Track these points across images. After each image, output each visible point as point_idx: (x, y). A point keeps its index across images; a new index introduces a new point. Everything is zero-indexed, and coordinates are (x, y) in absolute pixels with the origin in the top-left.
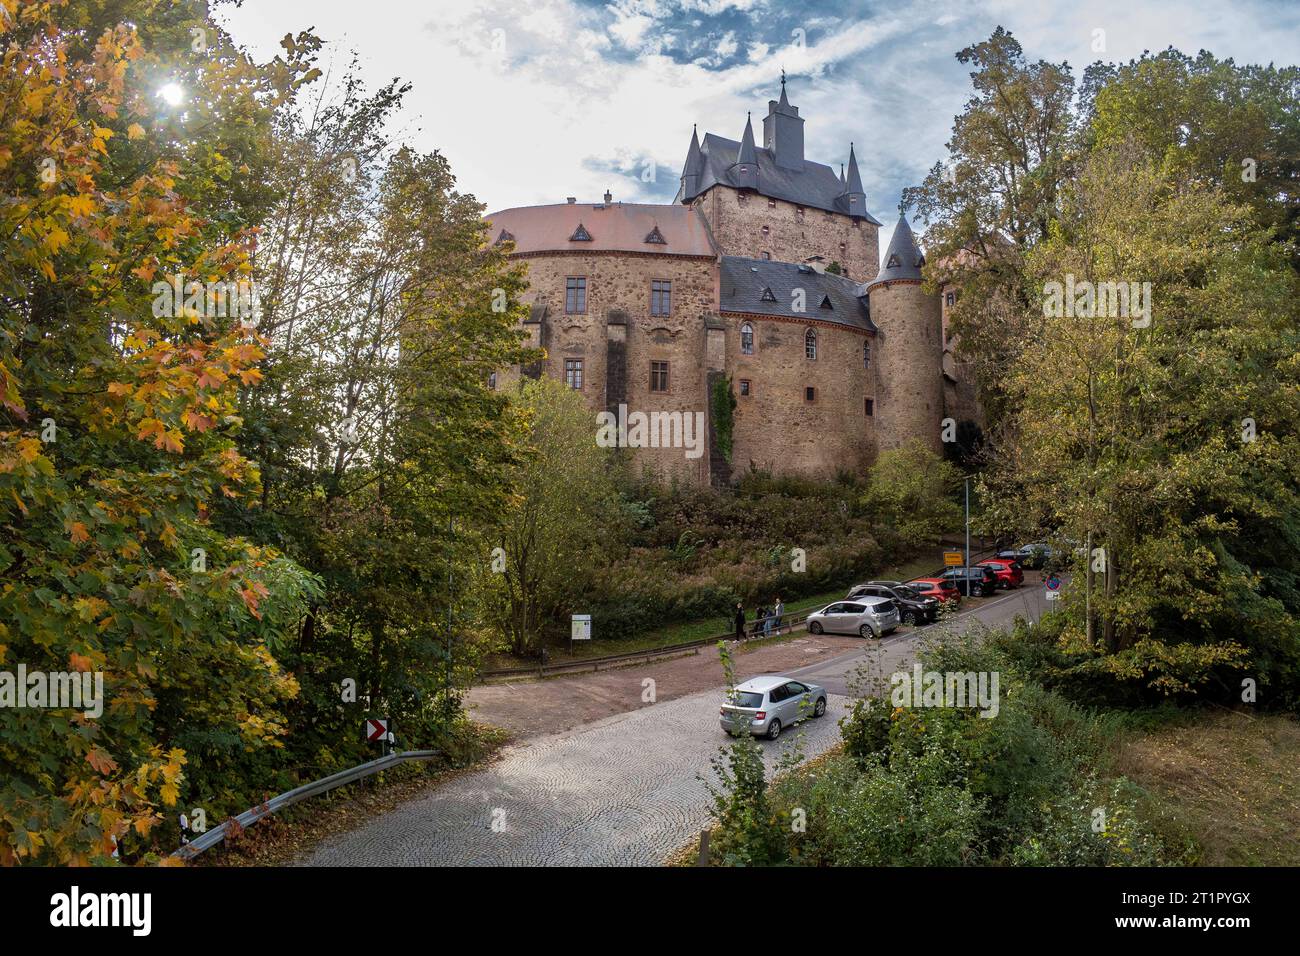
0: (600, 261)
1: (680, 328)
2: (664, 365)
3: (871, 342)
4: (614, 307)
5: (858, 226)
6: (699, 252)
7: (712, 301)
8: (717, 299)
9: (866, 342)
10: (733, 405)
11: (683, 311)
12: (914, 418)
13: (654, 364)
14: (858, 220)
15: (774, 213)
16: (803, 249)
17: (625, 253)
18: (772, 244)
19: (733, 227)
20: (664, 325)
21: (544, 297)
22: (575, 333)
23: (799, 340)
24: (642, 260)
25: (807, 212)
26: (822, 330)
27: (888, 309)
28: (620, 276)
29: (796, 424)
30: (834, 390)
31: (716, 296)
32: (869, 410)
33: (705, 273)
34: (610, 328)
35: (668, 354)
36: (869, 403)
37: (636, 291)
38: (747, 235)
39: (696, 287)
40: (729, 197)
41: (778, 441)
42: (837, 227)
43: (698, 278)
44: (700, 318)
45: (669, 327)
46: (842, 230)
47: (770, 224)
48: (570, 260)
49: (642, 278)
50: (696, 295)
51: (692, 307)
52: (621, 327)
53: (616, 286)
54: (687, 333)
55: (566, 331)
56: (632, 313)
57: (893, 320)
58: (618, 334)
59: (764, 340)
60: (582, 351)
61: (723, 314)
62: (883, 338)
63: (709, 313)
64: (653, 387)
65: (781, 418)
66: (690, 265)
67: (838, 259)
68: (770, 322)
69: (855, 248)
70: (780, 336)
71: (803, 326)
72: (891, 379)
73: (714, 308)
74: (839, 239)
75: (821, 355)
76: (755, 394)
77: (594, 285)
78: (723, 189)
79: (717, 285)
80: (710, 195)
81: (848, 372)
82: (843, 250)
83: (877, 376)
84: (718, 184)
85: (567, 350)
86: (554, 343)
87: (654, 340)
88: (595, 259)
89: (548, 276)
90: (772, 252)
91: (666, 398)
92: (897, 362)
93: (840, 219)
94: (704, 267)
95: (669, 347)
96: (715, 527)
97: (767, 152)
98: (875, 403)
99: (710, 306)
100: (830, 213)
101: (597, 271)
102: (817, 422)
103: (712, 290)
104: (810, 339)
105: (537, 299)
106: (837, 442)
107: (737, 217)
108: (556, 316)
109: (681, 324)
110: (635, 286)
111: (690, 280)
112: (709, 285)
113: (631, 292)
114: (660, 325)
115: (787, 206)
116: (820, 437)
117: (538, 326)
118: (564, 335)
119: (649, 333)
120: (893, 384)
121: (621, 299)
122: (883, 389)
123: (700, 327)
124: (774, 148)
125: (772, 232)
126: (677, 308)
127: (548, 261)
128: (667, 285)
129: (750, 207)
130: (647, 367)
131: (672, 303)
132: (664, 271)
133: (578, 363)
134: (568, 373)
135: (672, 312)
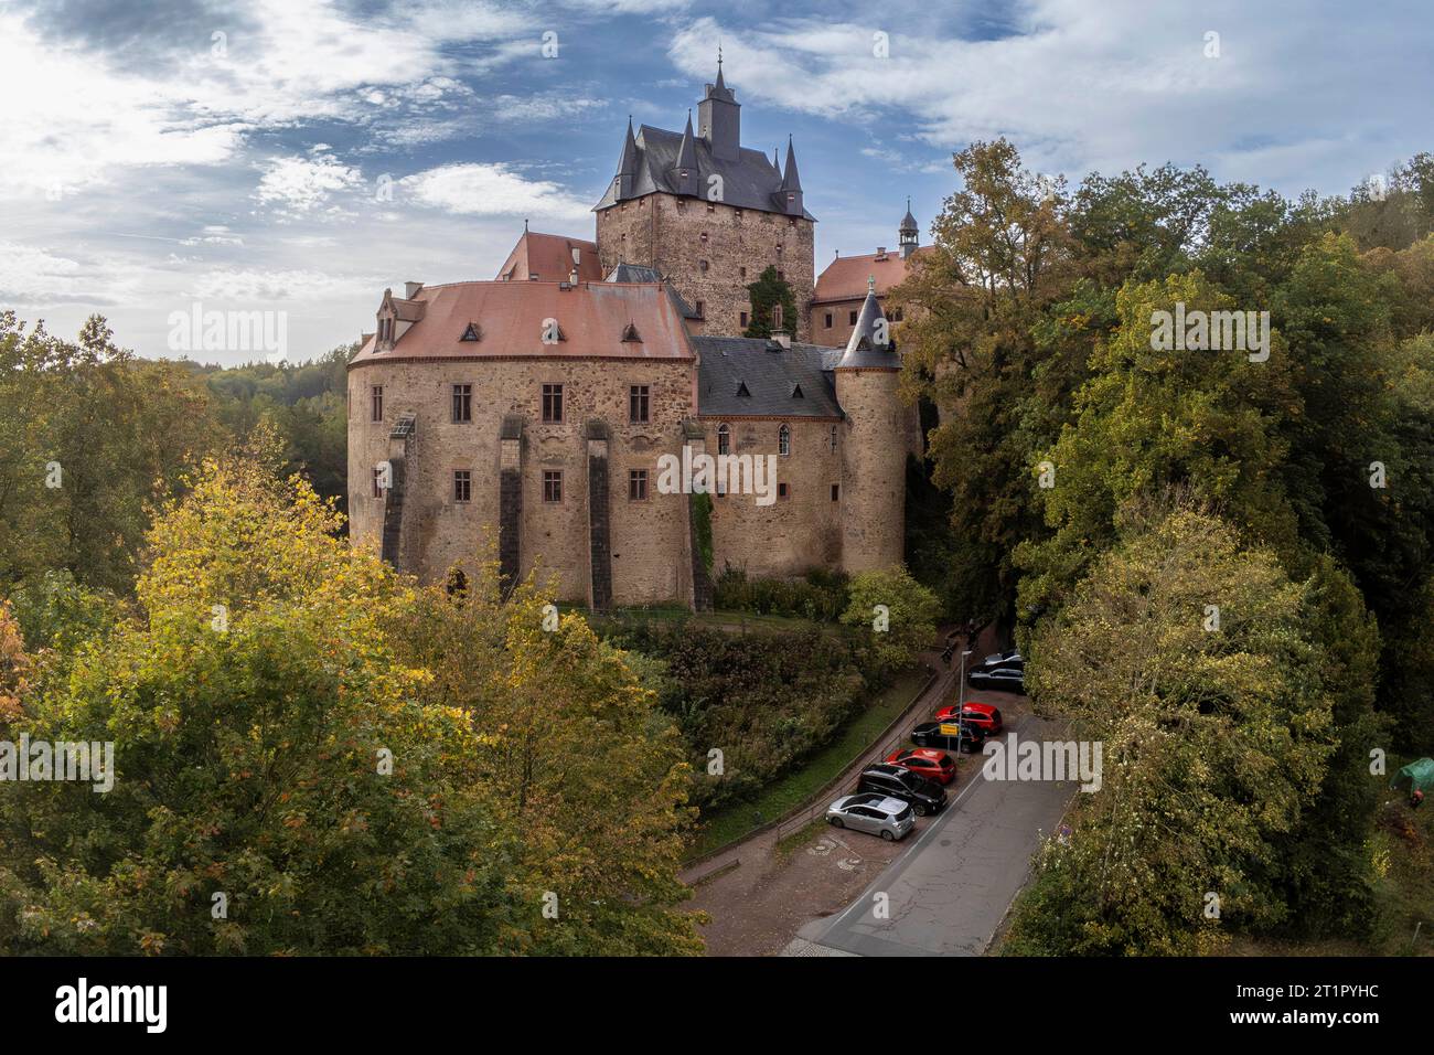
0: (577, 368)
1: (659, 435)
2: (643, 473)
3: (839, 427)
4: (592, 416)
5: (795, 224)
6: (677, 355)
7: (690, 405)
8: (695, 404)
9: (834, 428)
10: (711, 508)
11: (662, 417)
12: (880, 507)
13: (633, 474)
14: (794, 218)
15: (713, 218)
16: (740, 255)
17: (603, 358)
18: (709, 251)
19: (673, 237)
20: (643, 432)
21: (519, 406)
22: (553, 444)
23: (773, 438)
24: (620, 365)
25: (745, 214)
26: (794, 426)
27: (857, 396)
28: (598, 383)
29: (770, 521)
30: (805, 483)
31: (694, 399)
32: (835, 497)
33: (683, 375)
34: (591, 443)
35: (648, 461)
36: (835, 488)
37: (614, 398)
38: (686, 244)
39: (674, 392)
40: (668, 203)
41: (751, 539)
42: (774, 227)
43: (676, 381)
44: (679, 423)
45: (648, 435)
46: (779, 230)
47: (710, 231)
48: (546, 365)
49: (621, 383)
50: (674, 400)
51: (670, 412)
52: (603, 442)
53: (594, 394)
54: (667, 441)
55: (543, 442)
56: (611, 422)
57: (862, 408)
58: (598, 449)
59: (740, 441)
60: (560, 463)
61: (702, 418)
62: (851, 424)
63: (688, 418)
64: (633, 495)
65: (754, 517)
66: (669, 368)
67: (774, 261)
68: (745, 423)
69: (790, 249)
70: (755, 436)
71: (776, 423)
72: (858, 467)
73: (692, 412)
74: (775, 240)
75: (793, 451)
76: (731, 495)
77: (571, 393)
78: (664, 197)
79: (694, 388)
80: (648, 202)
81: (818, 462)
82: (780, 252)
83: (844, 461)
84: (658, 192)
85: (545, 462)
86: (533, 455)
87: (632, 448)
88: (573, 364)
89: (522, 383)
90: (710, 261)
91: (645, 506)
92: (865, 452)
93: (778, 219)
94: (682, 369)
95: (648, 455)
96: (716, 679)
97: (703, 141)
98: (840, 489)
99: (688, 410)
100: (768, 213)
101: (574, 378)
102: (789, 517)
103: (690, 394)
104: (783, 433)
105: (512, 408)
106: (805, 534)
107: (677, 226)
108: (534, 426)
109: (660, 431)
110: (613, 393)
111: (668, 384)
112: (687, 389)
113: (609, 399)
114: (639, 433)
115: (725, 209)
116: (790, 531)
117: (517, 442)
118: (541, 445)
119: (627, 443)
120: (860, 472)
121: (599, 408)
122: (849, 475)
123: (678, 433)
124: (710, 137)
125: (711, 239)
126: (656, 414)
127: (523, 366)
128: (645, 390)
129: (690, 213)
130: (627, 477)
131: (651, 410)
132: (642, 375)
133: (558, 475)
134: (548, 485)
135: (651, 418)
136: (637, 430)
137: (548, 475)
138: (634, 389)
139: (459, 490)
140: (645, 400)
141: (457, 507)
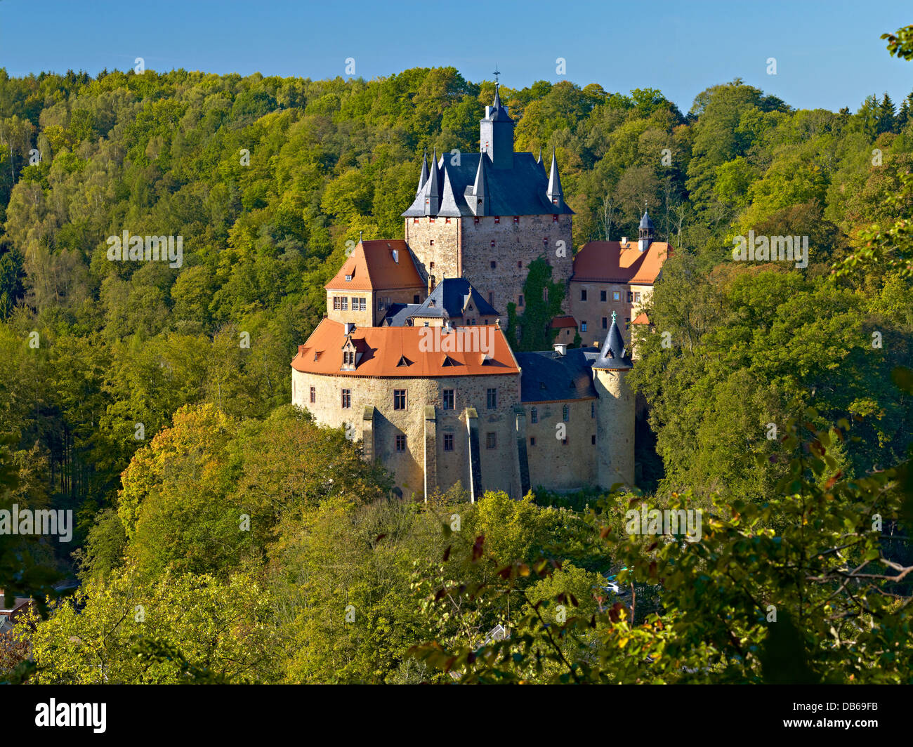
0: (461, 382)
1: (501, 413)
2: (494, 434)
3: (595, 402)
4: (469, 405)
5: (557, 219)
7: (517, 397)
8: (520, 396)
9: (593, 403)
11: (503, 404)
13: (489, 434)
14: (556, 215)
15: (499, 228)
16: (518, 251)
17: (473, 376)
18: (497, 253)
20: (494, 413)
21: (432, 402)
22: (449, 421)
23: (559, 413)
24: (482, 378)
25: (521, 218)
26: (571, 404)
28: (471, 388)
29: (558, 457)
30: (577, 436)
31: (519, 394)
32: (593, 442)
33: (513, 382)
34: (471, 420)
35: (496, 428)
36: (593, 438)
37: (479, 396)
38: (480, 252)
39: (509, 390)
40: (469, 223)
42: (542, 224)
43: (510, 385)
44: (512, 407)
45: (496, 414)
46: (546, 227)
47: (496, 238)
48: (445, 380)
49: (482, 388)
50: (509, 395)
51: (507, 401)
53: (470, 394)
54: (505, 416)
55: (444, 420)
58: (474, 423)
59: (543, 415)
60: (452, 430)
61: (523, 403)
63: (516, 404)
64: (490, 447)
65: (551, 455)
66: (506, 378)
67: (542, 252)
68: (546, 404)
69: (555, 239)
70: (550, 411)
71: (561, 404)
72: (607, 425)
73: (518, 400)
74: (543, 235)
75: (571, 419)
76: (538, 444)
77: (458, 394)
78: (466, 219)
79: (519, 388)
80: (454, 222)
81: (584, 423)
83: (598, 421)
84: (462, 216)
85: (445, 430)
86: (439, 426)
87: (488, 421)
88: (459, 380)
89: (434, 390)
90: (497, 260)
91: (495, 451)
93: (545, 218)
94: (514, 378)
95: (496, 424)
98: (596, 437)
99: (516, 399)
100: (538, 215)
101: (459, 386)
102: (568, 454)
103: (517, 391)
105: (428, 402)
106: (577, 464)
107: (474, 239)
108: (440, 412)
109: (502, 411)
110: (479, 393)
111: (506, 386)
112: (515, 389)
113: (477, 396)
114: (492, 413)
115: (508, 219)
116: (569, 462)
117: (434, 421)
119: (486, 418)
120: (608, 428)
121: (473, 401)
122: (601, 427)
123: (511, 412)
124: (491, 154)
125: (497, 244)
126: (500, 403)
128: (494, 390)
129: (483, 227)
130: (485, 436)
131: (498, 400)
132: (492, 383)
133: (451, 437)
134: (446, 442)
135: (497, 405)
136: (491, 411)
137: (446, 437)
138: (489, 390)
139: (398, 445)
140: (494, 396)
141: (398, 454)
